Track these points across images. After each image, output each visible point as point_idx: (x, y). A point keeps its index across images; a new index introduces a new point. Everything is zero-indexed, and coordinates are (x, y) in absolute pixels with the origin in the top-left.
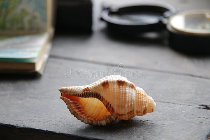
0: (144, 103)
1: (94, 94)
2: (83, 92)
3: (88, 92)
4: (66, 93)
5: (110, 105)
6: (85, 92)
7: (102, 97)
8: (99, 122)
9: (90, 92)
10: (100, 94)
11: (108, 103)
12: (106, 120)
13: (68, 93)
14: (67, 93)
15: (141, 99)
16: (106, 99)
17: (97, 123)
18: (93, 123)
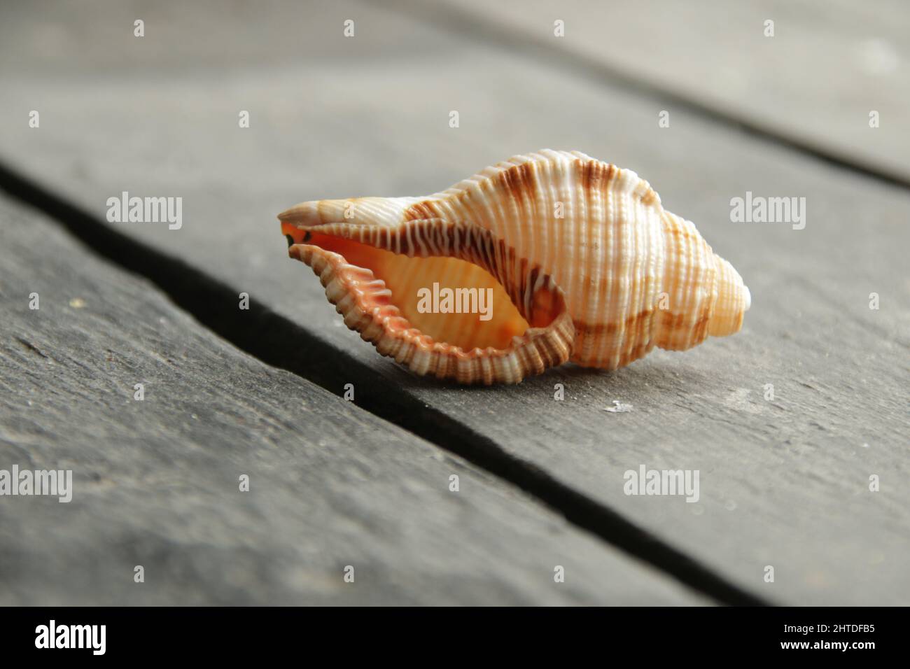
0: (706, 277)
1: (459, 231)
2: (408, 224)
3: (430, 226)
4: (320, 227)
5: (547, 278)
6: (416, 222)
7: (502, 243)
8: (487, 365)
9: (440, 224)
10: (488, 234)
11: (535, 273)
12: (522, 351)
13: (334, 226)
14: (325, 228)
15: (688, 256)
16: (520, 254)
17: (481, 370)
18: (461, 366)
